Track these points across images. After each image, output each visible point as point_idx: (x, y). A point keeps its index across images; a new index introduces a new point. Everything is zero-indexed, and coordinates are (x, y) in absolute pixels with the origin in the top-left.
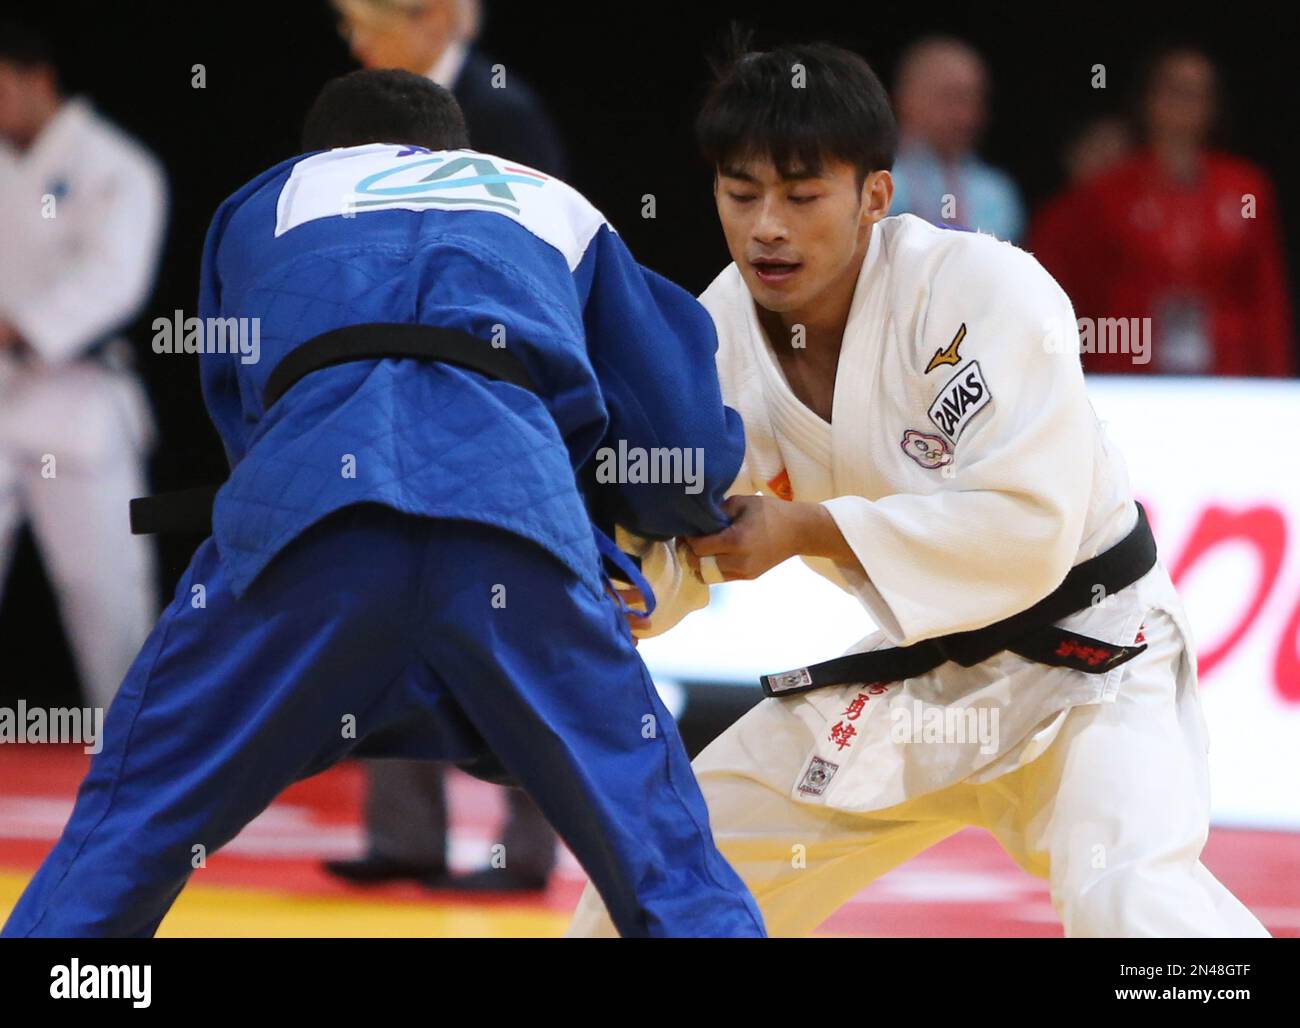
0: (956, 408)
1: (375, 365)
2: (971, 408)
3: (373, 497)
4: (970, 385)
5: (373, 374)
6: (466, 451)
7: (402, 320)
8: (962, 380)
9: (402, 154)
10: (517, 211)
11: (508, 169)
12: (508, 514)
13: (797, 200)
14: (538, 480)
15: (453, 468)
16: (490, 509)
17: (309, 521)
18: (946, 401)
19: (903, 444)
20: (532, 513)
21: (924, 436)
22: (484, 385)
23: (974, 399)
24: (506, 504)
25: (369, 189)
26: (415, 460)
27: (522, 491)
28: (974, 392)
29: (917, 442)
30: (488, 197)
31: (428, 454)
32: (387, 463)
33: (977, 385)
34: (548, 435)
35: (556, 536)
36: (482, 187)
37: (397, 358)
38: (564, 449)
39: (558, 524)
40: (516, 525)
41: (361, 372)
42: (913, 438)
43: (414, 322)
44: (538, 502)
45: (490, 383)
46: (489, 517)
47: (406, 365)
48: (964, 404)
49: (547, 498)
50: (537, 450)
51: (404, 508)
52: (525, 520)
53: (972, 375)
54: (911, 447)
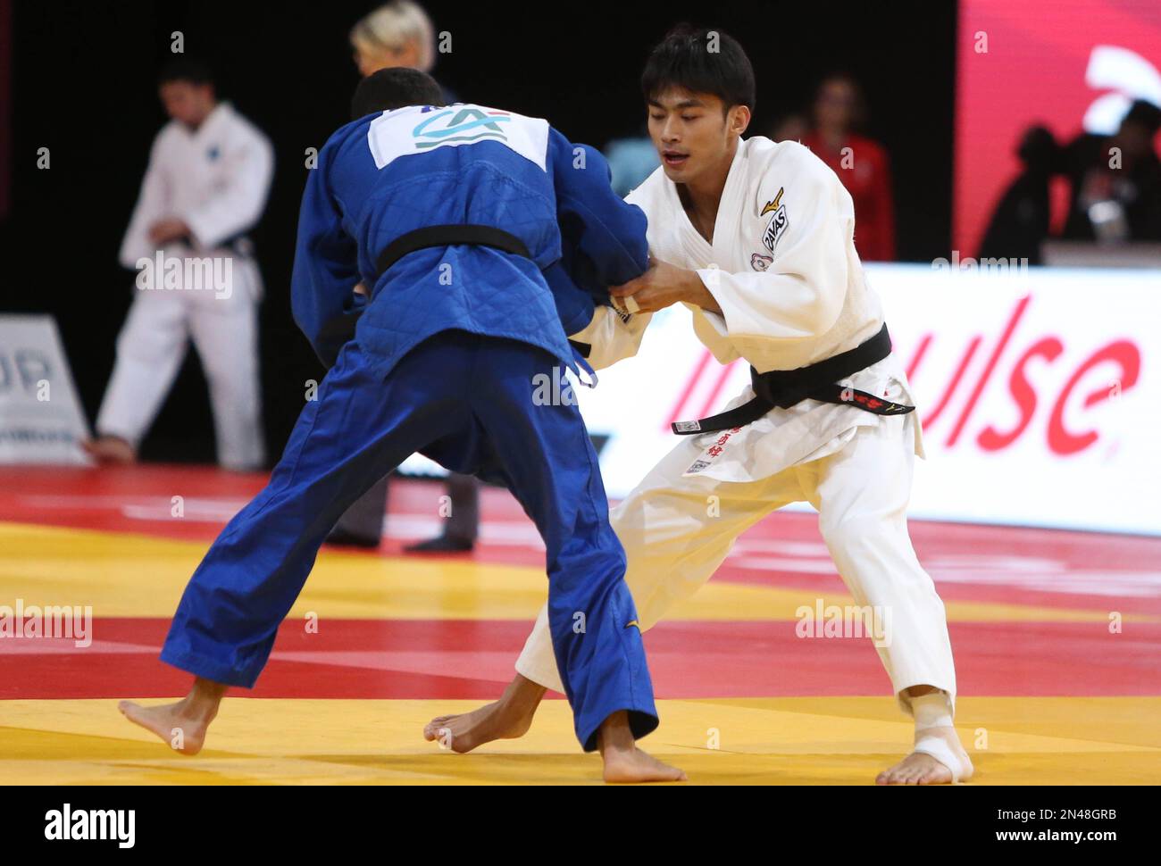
0: (773, 233)
1: (445, 249)
2: (780, 230)
3: (455, 325)
4: (780, 218)
5: (446, 255)
6: (502, 296)
7: (457, 222)
8: (777, 217)
9: (424, 111)
10: (506, 139)
11: (491, 113)
12: (528, 333)
13: (687, 119)
14: (543, 313)
15: (496, 306)
16: (519, 331)
17: (418, 340)
18: (770, 230)
19: (752, 262)
20: (540, 331)
21: (762, 257)
22: (506, 258)
23: (781, 226)
24: (527, 328)
25: (421, 133)
26: (476, 302)
27: (534, 320)
28: (781, 222)
29: (759, 261)
30: (487, 130)
31: (482, 298)
32: (460, 304)
33: (783, 218)
34: (541, 286)
35: (554, 344)
36: (482, 126)
37: (457, 245)
38: (550, 293)
39: (555, 336)
40: (532, 339)
41: (438, 254)
42: (757, 258)
43: (464, 223)
44: (543, 325)
45: (510, 256)
46: (519, 336)
47: (462, 249)
48: (777, 229)
49: (547, 322)
50: (539, 295)
51: (473, 331)
52: (537, 337)
53: (781, 213)
54: (756, 264)
